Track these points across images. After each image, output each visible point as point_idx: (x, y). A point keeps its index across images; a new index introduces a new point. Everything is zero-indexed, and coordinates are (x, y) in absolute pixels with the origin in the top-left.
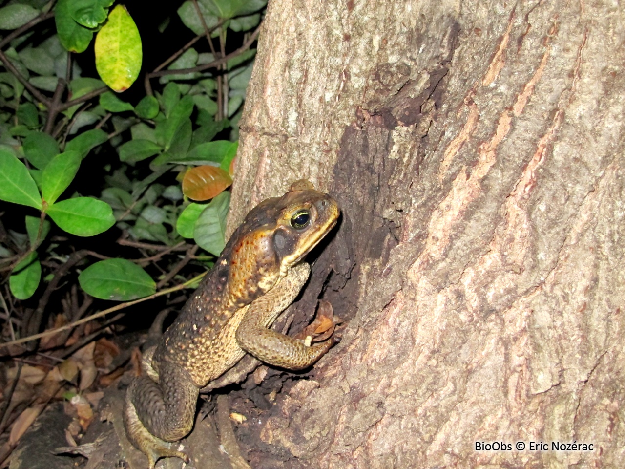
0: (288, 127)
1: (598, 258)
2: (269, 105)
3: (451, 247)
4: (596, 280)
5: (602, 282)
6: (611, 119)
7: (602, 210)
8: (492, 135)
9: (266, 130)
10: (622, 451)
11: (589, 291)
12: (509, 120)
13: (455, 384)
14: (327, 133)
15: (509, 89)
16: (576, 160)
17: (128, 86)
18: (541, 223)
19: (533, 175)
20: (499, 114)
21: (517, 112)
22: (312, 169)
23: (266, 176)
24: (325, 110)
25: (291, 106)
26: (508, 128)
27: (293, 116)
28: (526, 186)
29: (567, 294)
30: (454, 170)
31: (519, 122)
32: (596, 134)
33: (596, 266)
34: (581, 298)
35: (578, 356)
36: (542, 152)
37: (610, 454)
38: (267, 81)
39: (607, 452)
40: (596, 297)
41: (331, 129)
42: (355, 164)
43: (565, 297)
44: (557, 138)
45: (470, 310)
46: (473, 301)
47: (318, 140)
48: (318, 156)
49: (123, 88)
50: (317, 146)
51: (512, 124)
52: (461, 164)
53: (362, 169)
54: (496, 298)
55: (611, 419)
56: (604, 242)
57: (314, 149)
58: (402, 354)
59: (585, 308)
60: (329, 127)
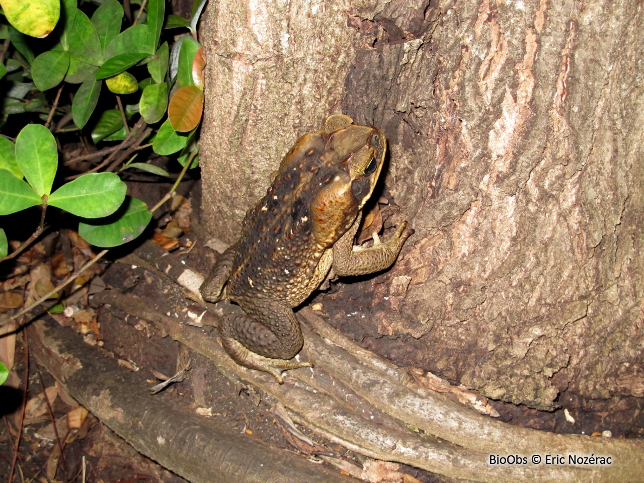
0: (282, 49)
1: (616, 134)
2: (256, 33)
3: (516, 162)
4: (616, 151)
5: (621, 150)
6: (614, 21)
7: (613, 95)
8: (523, 55)
9: (259, 57)
10: (642, 257)
11: (613, 160)
12: (534, 37)
13: (537, 258)
14: (319, 43)
15: (525, 6)
16: (592, 61)
17: (52, 28)
18: (577, 123)
19: (565, 85)
20: (523, 33)
21: (539, 29)
22: (308, 76)
23: (262, 94)
24: (314, 22)
25: (282, 29)
26: (536, 45)
27: (285, 37)
28: (562, 96)
29: (600, 169)
30: (499, 92)
31: (543, 38)
32: (604, 34)
33: (615, 140)
34: (608, 167)
35: (612, 208)
36: (567, 61)
37: (636, 261)
38: (250, 10)
39: (634, 260)
40: (618, 163)
41: (322, 38)
42: (371, 78)
43: (599, 172)
44: (575, 48)
45: (534, 201)
46: (535, 192)
47: (311, 52)
48: (312, 65)
49: (47, 32)
50: (311, 57)
51: (538, 41)
52: (503, 88)
53: (377, 81)
54: (551, 185)
55: (633, 238)
56: (617, 120)
57: (308, 60)
58: (487, 245)
59: (613, 173)
60: (320, 38)
